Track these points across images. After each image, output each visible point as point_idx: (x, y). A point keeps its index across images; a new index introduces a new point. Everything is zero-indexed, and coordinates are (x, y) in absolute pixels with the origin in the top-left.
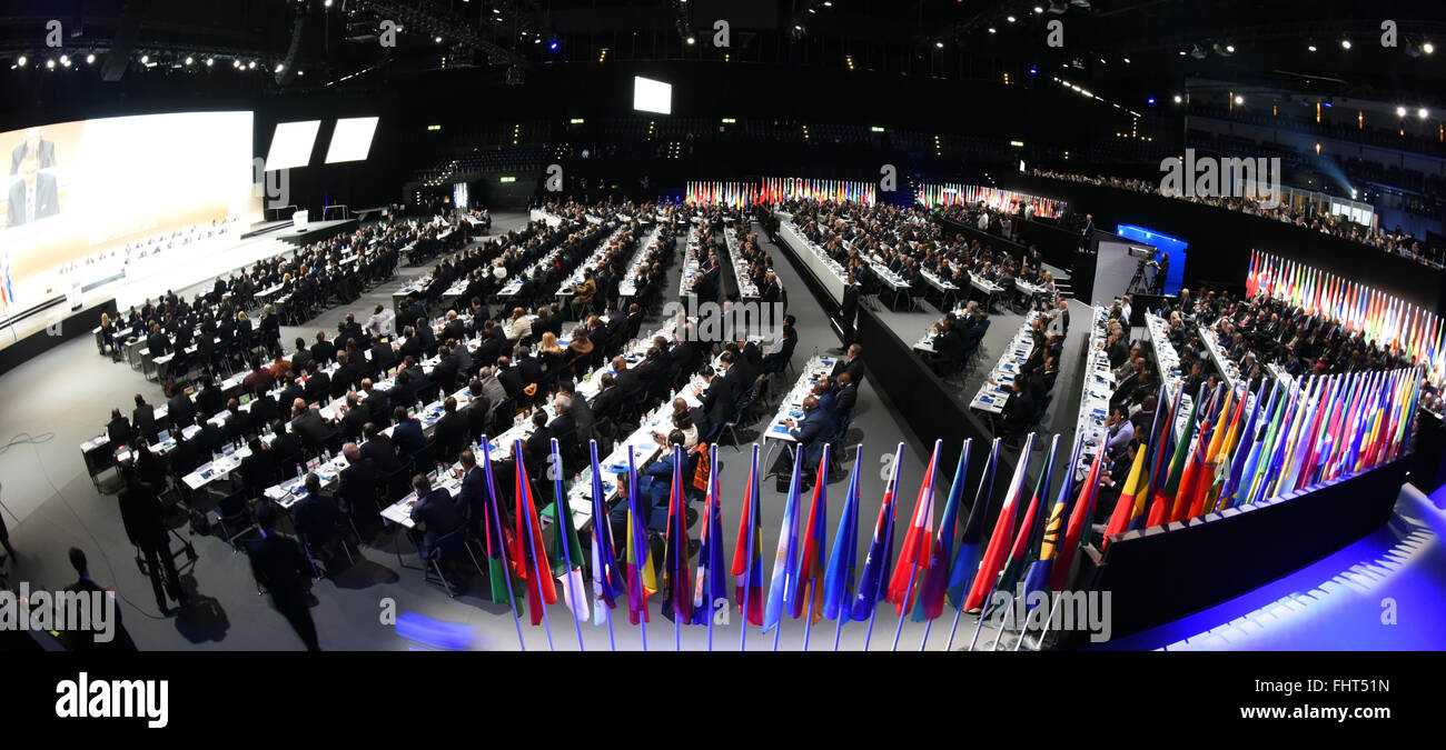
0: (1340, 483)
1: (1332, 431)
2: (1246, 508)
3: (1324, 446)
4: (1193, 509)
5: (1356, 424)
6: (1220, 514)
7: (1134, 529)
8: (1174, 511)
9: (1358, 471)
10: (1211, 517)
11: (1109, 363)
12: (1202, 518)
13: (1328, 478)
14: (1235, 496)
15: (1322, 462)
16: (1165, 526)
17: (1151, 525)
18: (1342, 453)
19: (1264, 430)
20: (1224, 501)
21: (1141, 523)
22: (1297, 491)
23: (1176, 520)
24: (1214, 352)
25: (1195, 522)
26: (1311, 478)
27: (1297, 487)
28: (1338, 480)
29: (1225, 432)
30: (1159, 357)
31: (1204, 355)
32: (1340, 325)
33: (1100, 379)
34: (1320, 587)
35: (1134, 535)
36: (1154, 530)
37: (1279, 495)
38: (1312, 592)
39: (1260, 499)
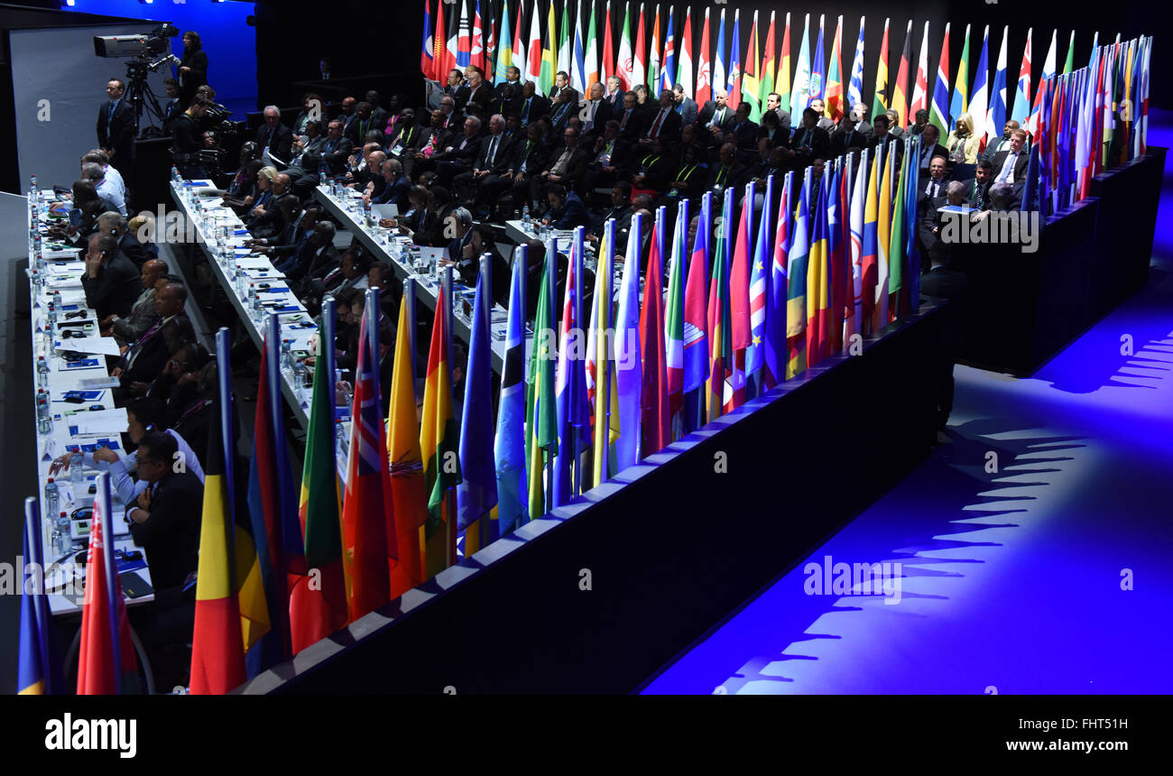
0: (757, 414)
1: (697, 315)
2: (535, 529)
3: (687, 352)
4: (396, 573)
5: (757, 289)
6: (470, 563)
7: (262, 670)
8: (351, 593)
9: (799, 376)
10: (452, 576)
11: (92, 316)
12: (430, 585)
13: (722, 410)
14: (494, 513)
15: (695, 384)
16: (340, 634)
17: (304, 644)
18: (742, 354)
19: (517, 356)
20: (472, 531)
21: (275, 648)
22: (652, 458)
23: (363, 612)
24: (364, 228)
25: (413, 599)
26: (677, 423)
27: (648, 448)
28: (750, 407)
29: (419, 392)
30: (224, 270)
31: (342, 240)
32: (679, 103)
33: (76, 359)
34: (809, 631)
35: (264, 683)
36: (314, 654)
37: (608, 477)
38: (794, 648)
39: (565, 500)
